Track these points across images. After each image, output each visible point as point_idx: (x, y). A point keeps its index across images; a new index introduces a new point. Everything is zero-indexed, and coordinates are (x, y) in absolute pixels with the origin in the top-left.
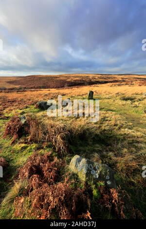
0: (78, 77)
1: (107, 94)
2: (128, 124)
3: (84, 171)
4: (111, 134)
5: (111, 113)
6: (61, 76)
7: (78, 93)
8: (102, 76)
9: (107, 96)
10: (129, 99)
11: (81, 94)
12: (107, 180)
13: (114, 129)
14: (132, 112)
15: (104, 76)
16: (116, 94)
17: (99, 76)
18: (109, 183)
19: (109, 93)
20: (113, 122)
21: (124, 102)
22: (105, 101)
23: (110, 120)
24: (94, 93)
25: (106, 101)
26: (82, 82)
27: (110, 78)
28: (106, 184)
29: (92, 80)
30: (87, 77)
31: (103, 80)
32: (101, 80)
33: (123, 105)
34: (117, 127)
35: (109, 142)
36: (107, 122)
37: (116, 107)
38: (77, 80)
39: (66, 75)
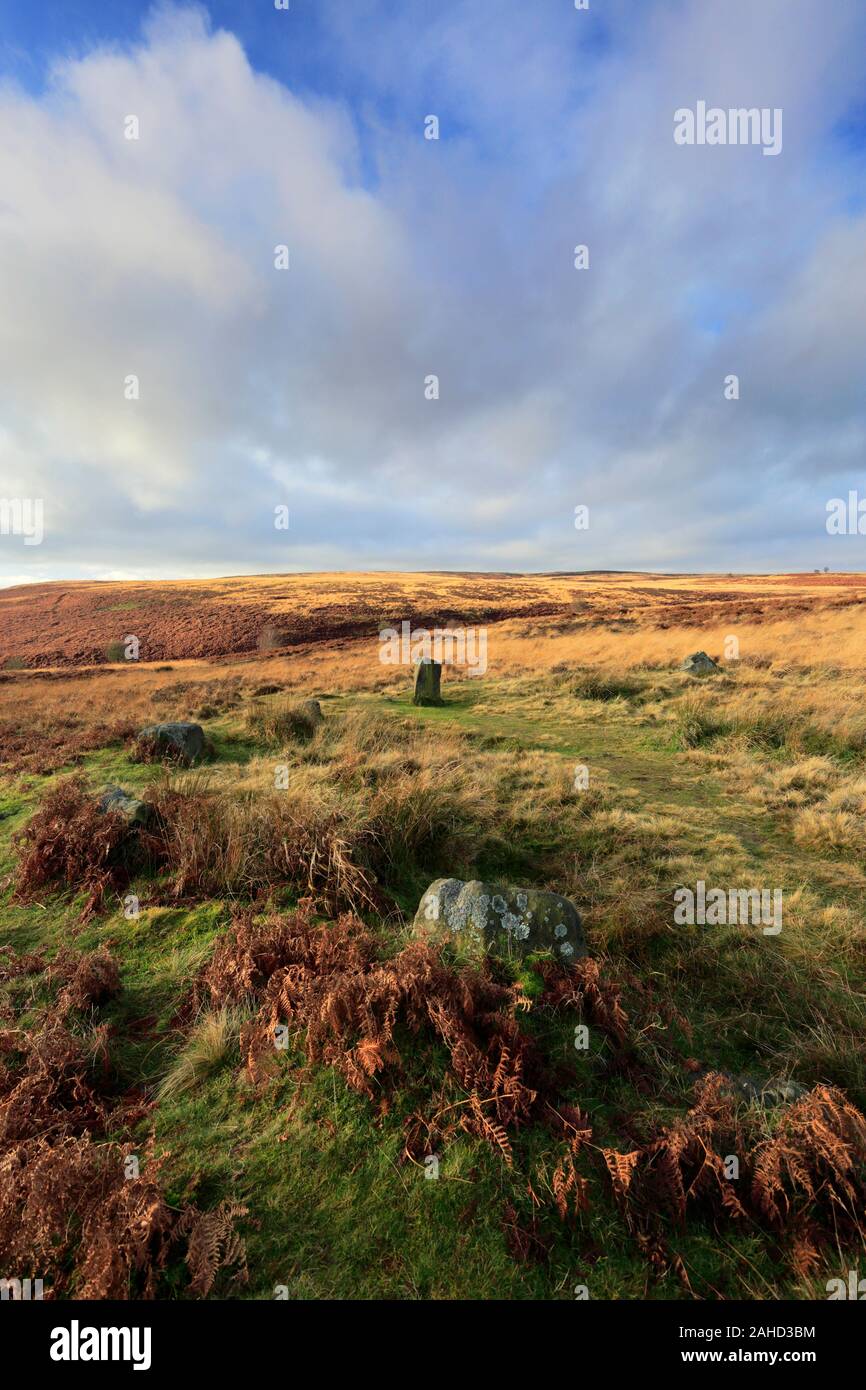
0: (336, 589)
1: (507, 675)
2: (622, 792)
4: (552, 838)
5: (541, 757)
6: (231, 586)
7: (352, 679)
8: (470, 583)
9: (512, 685)
10: (615, 694)
11: (371, 680)
13: (566, 815)
15: (482, 582)
16: (555, 670)
17: (457, 581)
19: (520, 670)
20: (555, 791)
21: (597, 707)
22: (506, 708)
23: (541, 785)
24: (444, 671)
25: (510, 706)
26: (363, 618)
27: (511, 593)
29: (419, 607)
30: (391, 588)
31: (477, 604)
32: (465, 604)
33: (593, 720)
34: (576, 810)
35: (546, 867)
36: (531, 791)
37: (560, 734)
38: (329, 608)
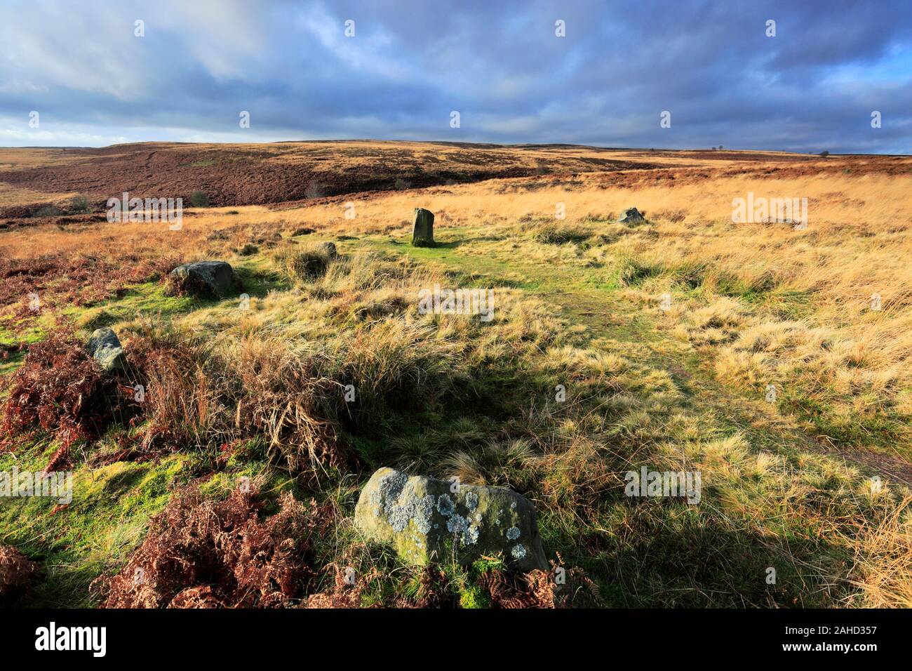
0: (363, 153)
1: (486, 223)
2: (574, 329)
3: (421, 526)
4: (512, 373)
5: (508, 293)
6: (284, 149)
7: (369, 224)
8: (464, 151)
9: (489, 231)
10: (568, 240)
11: (382, 226)
12: (512, 544)
13: (525, 351)
14: (583, 286)
15: (472, 150)
16: (523, 220)
17: (453, 150)
18: (518, 553)
19: (498, 218)
20: (517, 328)
21: (553, 250)
22: (481, 249)
23: (506, 321)
24: (437, 219)
25: (486, 247)
26: (384, 176)
27: (493, 159)
28: (509, 558)
29: (425, 168)
30: (404, 153)
31: (468, 167)
32: (461, 167)
33: (550, 261)
34: (533, 346)
35: (507, 404)
36: (497, 328)
37: (523, 272)
38: (358, 168)
39: (312, 146)
